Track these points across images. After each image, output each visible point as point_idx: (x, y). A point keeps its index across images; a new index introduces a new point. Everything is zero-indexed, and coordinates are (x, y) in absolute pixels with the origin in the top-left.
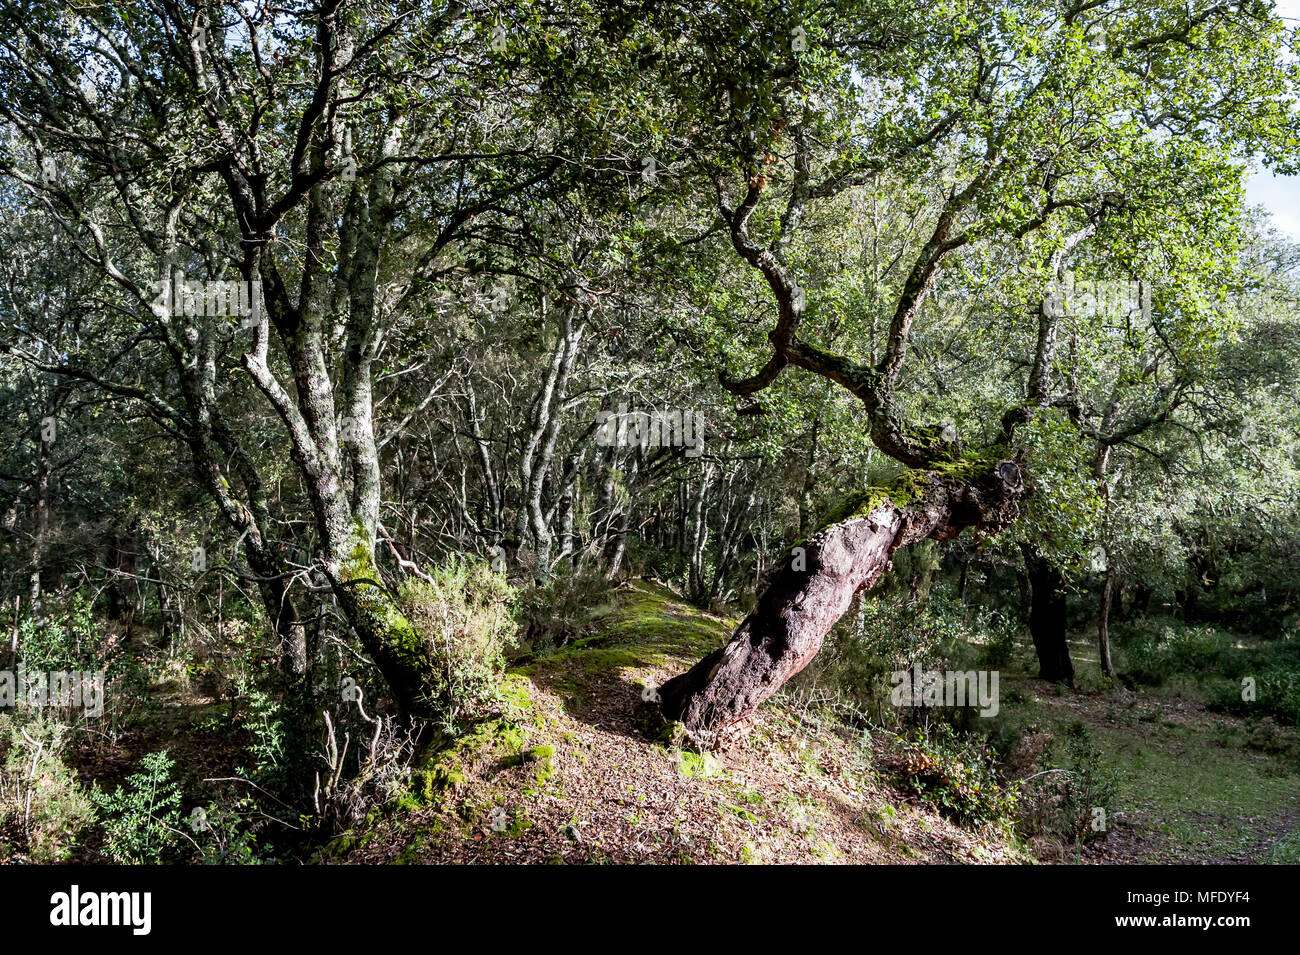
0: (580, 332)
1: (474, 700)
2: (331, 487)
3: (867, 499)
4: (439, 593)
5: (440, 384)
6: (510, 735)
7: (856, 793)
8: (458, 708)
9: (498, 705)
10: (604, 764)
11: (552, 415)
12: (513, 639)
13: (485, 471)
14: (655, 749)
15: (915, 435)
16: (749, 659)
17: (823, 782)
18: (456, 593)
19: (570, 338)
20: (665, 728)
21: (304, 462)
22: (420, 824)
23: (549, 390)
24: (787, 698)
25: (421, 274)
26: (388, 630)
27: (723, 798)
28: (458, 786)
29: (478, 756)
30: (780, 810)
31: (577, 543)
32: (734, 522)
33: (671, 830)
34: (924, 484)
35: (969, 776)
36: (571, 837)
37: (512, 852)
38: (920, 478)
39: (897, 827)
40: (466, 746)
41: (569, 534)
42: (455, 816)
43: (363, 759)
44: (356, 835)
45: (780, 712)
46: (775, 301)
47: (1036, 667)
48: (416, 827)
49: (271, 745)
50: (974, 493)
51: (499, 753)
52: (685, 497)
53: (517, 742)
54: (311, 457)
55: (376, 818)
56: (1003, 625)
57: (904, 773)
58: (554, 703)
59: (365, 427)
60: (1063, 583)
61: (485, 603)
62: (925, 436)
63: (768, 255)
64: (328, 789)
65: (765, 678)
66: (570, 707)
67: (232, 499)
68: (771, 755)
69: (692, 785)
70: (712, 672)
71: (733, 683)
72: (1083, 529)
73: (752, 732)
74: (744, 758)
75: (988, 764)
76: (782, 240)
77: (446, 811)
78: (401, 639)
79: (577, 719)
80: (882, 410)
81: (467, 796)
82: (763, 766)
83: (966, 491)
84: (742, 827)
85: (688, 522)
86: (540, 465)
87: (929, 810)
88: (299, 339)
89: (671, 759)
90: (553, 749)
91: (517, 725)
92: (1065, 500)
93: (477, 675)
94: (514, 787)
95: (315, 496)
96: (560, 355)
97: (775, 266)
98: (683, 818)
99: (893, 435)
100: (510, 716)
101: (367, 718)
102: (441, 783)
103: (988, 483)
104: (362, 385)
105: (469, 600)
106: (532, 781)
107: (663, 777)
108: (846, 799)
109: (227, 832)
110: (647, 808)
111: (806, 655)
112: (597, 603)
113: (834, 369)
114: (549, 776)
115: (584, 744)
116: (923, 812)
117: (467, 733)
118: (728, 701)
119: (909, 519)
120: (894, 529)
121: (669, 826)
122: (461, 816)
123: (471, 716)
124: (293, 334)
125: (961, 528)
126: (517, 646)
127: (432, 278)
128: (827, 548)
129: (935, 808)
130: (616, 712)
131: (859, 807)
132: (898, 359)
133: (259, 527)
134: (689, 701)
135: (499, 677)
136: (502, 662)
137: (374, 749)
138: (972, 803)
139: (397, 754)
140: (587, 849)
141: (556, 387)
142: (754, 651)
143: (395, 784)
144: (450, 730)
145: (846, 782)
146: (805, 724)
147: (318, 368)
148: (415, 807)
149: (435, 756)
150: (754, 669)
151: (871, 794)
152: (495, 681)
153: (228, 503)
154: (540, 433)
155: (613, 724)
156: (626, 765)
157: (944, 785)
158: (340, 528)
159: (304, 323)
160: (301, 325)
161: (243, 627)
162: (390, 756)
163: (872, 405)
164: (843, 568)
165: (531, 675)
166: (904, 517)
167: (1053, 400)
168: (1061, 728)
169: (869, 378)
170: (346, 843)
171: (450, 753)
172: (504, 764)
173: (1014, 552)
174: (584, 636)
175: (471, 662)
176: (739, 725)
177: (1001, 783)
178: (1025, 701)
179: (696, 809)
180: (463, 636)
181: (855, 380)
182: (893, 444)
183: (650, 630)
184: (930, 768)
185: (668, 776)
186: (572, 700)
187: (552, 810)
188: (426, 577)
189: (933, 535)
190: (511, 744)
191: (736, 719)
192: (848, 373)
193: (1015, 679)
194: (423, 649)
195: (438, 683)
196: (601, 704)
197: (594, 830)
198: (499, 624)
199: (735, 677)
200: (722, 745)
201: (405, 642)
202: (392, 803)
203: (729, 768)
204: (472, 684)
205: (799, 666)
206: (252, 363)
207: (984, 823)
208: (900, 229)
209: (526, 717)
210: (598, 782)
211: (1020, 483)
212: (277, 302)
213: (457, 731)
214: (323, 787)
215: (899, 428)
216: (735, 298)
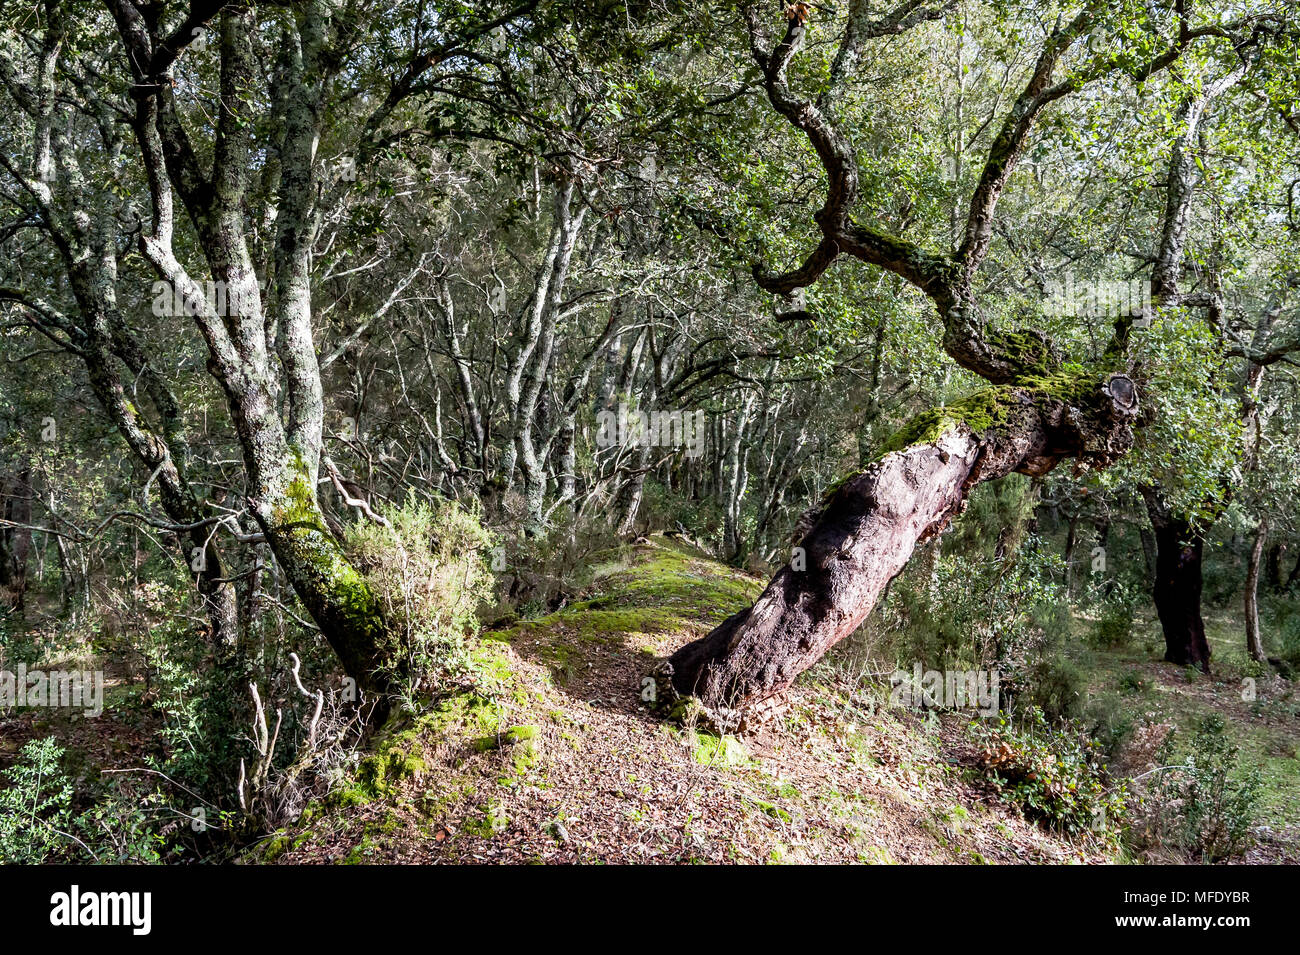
0: (580, 219)
1: (439, 670)
2: (258, 410)
3: (935, 422)
4: (397, 538)
5: (404, 283)
6: (484, 713)
7: (918, 789)
8: (419, 680)
9: (469, 676)
10: (600, 749)
11: (545, 324)
12: (489, 596)
13: (466, 399)
14: (666, 730)
15: (1000, 342)
16: (783, 620)
17: (876, 774)
18: (418, 538)
19: (567, 227)
20: (676, 706)
21: (225, 376)
22: (370, 821)
23: (542, 293)
24: (833, 671)
25: (371, 138)
26: (332, 585)
27: (747, 791)
28: (417, 774)
29: (443, 738)
30: (820, 807)
31: (581, 486)
32: (780, 464)
33: (681, 829)
34: (1010, 404)
35: (1063, 771)
36: (557, 837)
37: (483, 854)
38: (1005, 395)
39: (969, 831)
40: (428, 725)
41: (570, 475)
42: (413, 810)
43: (301, 743)
44: (290, 834)
45: (825, 690)
46: (822, 173)
47: (1161, 648)
48: (363, 824)
49: (186, 728)
50: (1075, 413)
51: (469, 734)
52: (721, 435)
53: (491, 720)
54: (233, 369)
55: (315, 813)
56: (1120, 595)
57: (981, 765)
58: (540, 676)
59: (303, 334)
60: (1191, 533)
61: (455, 553)
62: (1013, 343)
63: (813, 111)
64: (256, 780)
65: (803, 644)
66: (559, 677)
67: (140, 428)
68: (811, 740)
69: (710, 774)
70: (736, 636)
71: (762, 649)
72: (1218, 463)
73: (788, 712)
74: (777, 743)
75: (1089, 758)
76: (832, 92)
77: (402, 804)
78: (349, 596)
79: (568, 693)
80: (959, 310)
81: (428, 787)
82: (800, 754)
83: (1065, 413)
84: (771, 826)
85: (723, 467)
86: (531, 387)
87: (1012, 812)
88: (213, 220)
89: (684, 743)
90: (536, 730)
91: (492, 700)
92: (1195, 426)
93: (444, 639)
94: (486, 775)
95: (239, 419)
96: (555, 249)
97: (822, 125)
98: (698, 814)
99: (972, 342)
100: (484, 690)
101: (305, 692)
102: (396, 770)
103: (1094, 401)
104: (297, 280)
105: (435, 548)
106: (510, 767)
107: (674, 766)
108: (903, 796)
109: (128, 833)
110: (652, 802)
111: (855, 615)
112: (604, 561)
113: (899, 258)
114: (530, 763)
115: (576, 724)
116: (1003, 815)
117: (431, 709)
118: (756, 672)
119: (989, 447)
120: (970, 459)
121: (679, 824)
122: (421, 810)
123: (435, 689)
124: (206, 213)
125: (1058, 459)
126: (494, 604)
127: (384, 144)
128: (883, 481)
129: (1019, 810)
130: (617, 686)
131: (920, 806)
132: (980, 245)
133: (175, 464)
134: (707, 673)
135: (471, 643)
136: (475, 624)
137: (313, 731)
138: (1067, 805)
139: (341, 735)
140: (576, 851)
141: (550, 289)
142: (789, 609)
143: (340, 772)
144: (410, 706)
145: (905, 775)
146: (855, 704)
147: (240, 257)
148: (363, 800)
149: (390, 738)
150: (789, 632)
151: (938, 790)
152: (465, 646)
153: (137, 433)
154: (531, 348)
155: (613, 700)
156: (627, 749)
157: (1031, 782)
158: (273, 458)
159: (220, 199)
160: (216, 201)
161: (163, 590)
162: (333, 738)
163: (945, 305)
164: (903, 508)
165: (512, 640)
166: (982, 444)
167: (1183, 298)
168: (1191, 722)
169: (941, 270)
170: (276, 844)
171: (407, 734)
172: (475, 748)
173: (1136, 503)
174: (585, 598)
175: (435, 623)
176: (770, 702)
177: (1104, 780)
178: (1146, 688)
179: (713, 804)
180: (426, 592)
181: (924, 272)
182: (972, 354)
183: (666, 590)
184: (1014, 761)
185: (680, 764)
186: (563, 671)
187: (534, 804)
188: (380, 519)
189: (1021, 468)
190: (484, 723)
191: (767, 694)
192: (915, 263)
193: (1134, 661)
194: (377, 609)
195: (395, 650)
196: (599, 676)
197: (585, 828)
198: (472, 577)
199: (765, 642)
200: (749, 727)
201: (355, 601)
202: (335, 795)
203: (757, 755)
204: (437, 650)
205: (847, 628)
206: (152, 248)
207: (1083, 831)
208: (992, 83)
209: (503, 691)
210: (592, 770)
211: (1135, 403)
212: (184, 172)
213: (418, 708)
214: (249, 777)
215: (980, 334)
216: (776, 171)
